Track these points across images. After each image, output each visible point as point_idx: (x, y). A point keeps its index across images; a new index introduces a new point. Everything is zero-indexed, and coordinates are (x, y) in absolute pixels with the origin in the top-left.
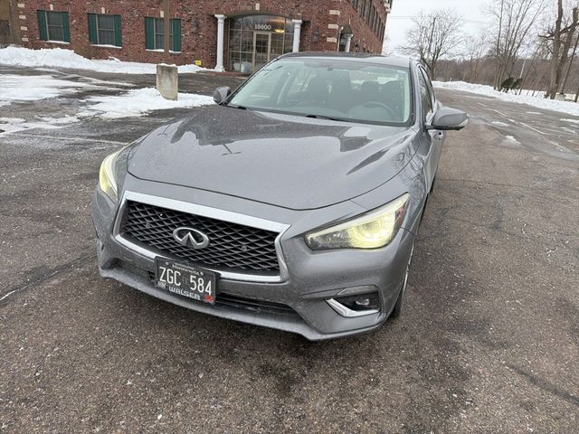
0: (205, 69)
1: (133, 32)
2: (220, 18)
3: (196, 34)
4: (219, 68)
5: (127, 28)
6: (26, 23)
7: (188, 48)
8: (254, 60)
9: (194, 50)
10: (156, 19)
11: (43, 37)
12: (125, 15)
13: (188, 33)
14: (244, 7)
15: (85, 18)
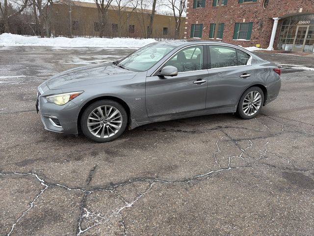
0: (261, 49)
1: (228, 31)
2: (276, 20)
3: (260, 29)
4: (270, 48)
5: (226, 29)
6: (187, 30)
7: (254, 38)
8: (294, 43)
9: (257, 39)
10: (241, 24)
11: (192, 37)
12: (227, 23)
13: (256, 30)
14: (292, 12)
15: (209, 26)
